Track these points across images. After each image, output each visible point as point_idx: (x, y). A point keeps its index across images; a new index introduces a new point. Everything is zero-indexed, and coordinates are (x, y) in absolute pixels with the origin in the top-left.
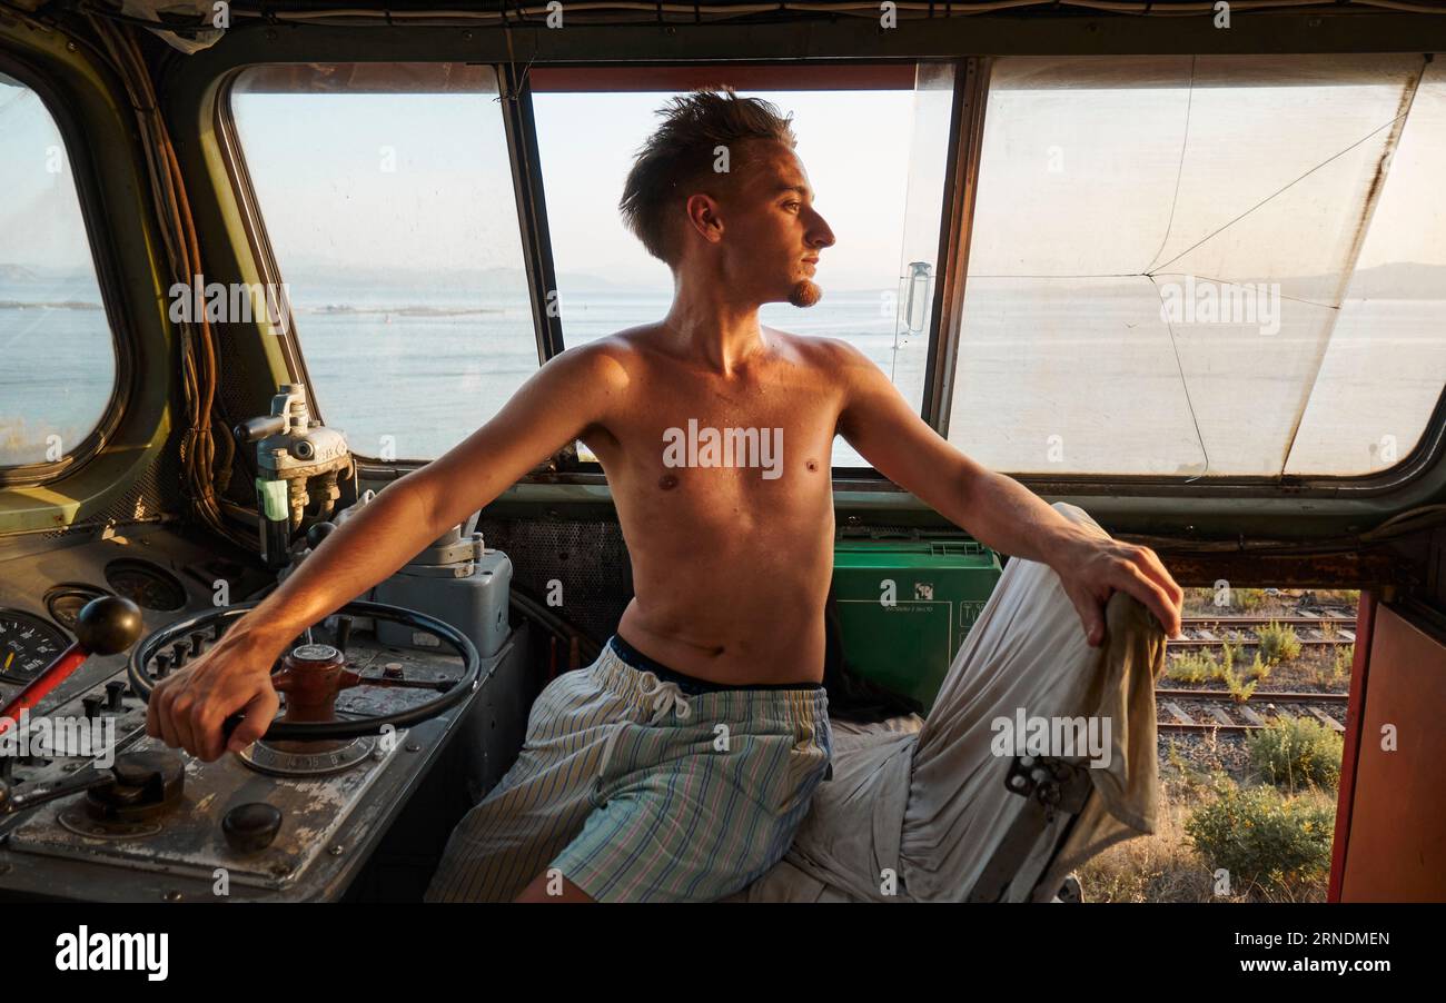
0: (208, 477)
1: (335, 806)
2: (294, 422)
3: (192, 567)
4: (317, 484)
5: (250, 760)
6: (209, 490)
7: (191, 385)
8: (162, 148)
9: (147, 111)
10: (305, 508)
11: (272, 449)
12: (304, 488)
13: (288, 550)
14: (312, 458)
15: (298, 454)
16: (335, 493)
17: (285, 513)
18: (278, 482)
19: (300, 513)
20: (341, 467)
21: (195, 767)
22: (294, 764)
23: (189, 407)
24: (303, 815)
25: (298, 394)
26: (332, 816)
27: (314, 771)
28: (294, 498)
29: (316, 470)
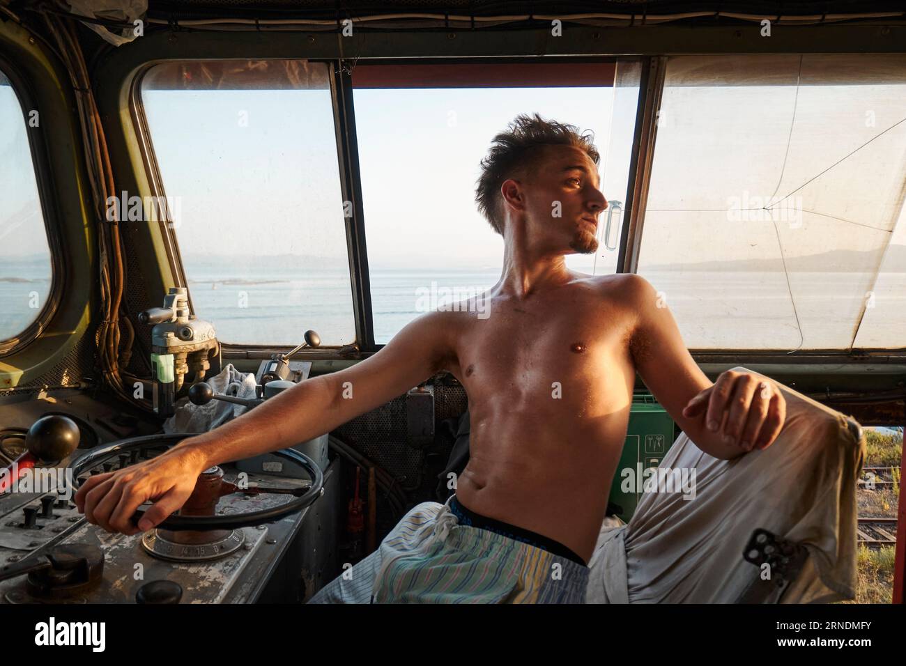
0: (115, 355)
1: (220, 584)
2: (179, 314)
3: (103, 420)
4: (194, 358)
5: (152, 550)
6: (115, 366)
7: (106, 289)
8: (93, 117)
9: (83, 90)
10: (185, 375)
11: (163, 333)
12: (185, 361)
13: (173, 405)
14: (192, 339)
15: (182, 335)
16: (206, 365)
17: (172, 378)
18: (168, 356)
19: (182, 378)
20: (211, 347)
21: (110, 557)
22: (186, 552)
23: (103, 305)
24: (195, 590)
25: (182, 295)
26: (218, 591)
27: (201, 557)
28: (178, 367)
29: (194, 348)
